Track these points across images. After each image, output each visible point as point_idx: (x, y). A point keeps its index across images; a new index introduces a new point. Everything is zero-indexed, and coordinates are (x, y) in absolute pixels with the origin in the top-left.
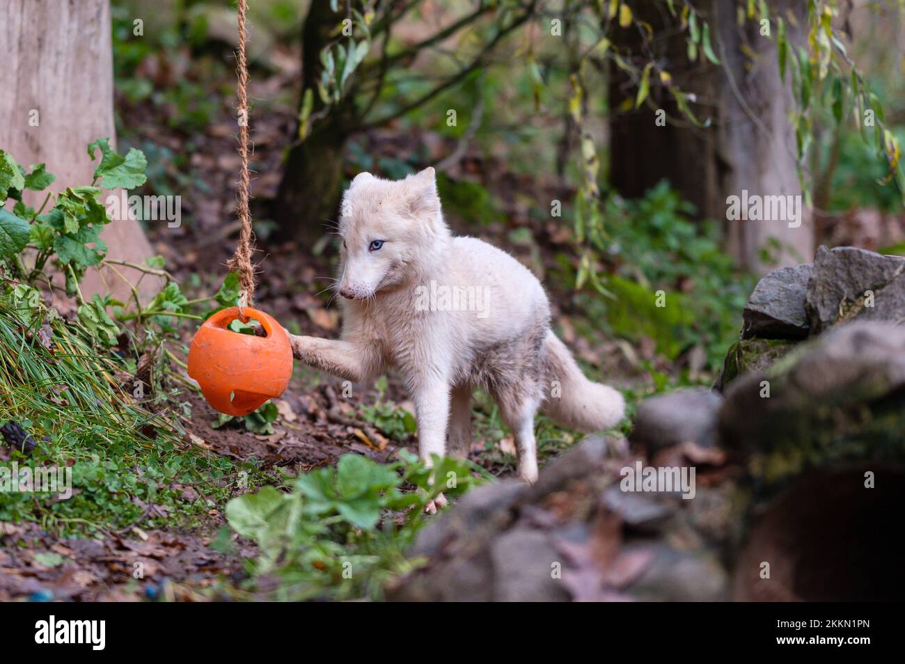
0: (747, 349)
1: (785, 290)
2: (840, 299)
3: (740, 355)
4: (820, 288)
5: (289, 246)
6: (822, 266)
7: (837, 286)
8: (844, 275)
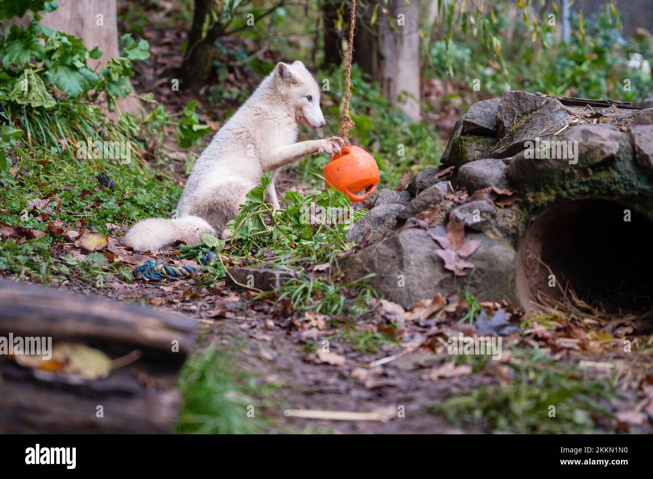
0: (465, 140)
1: (484, 112)
2: (514, 116)
3: (461, 143)
4: (504, 111)
5: (188, 91)
6: (505, 100)
7: (513, 110)
8: (516, 104)
